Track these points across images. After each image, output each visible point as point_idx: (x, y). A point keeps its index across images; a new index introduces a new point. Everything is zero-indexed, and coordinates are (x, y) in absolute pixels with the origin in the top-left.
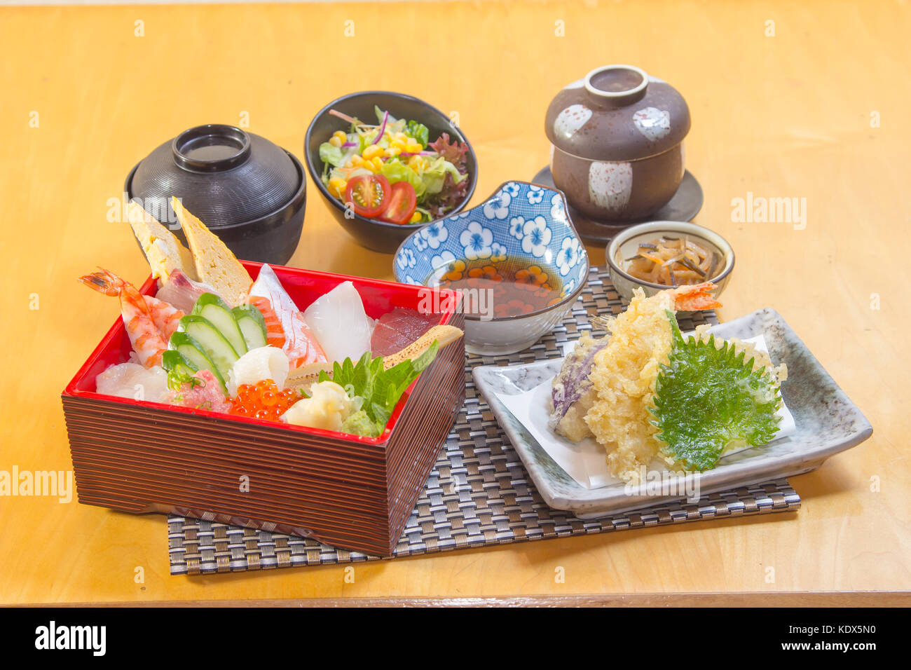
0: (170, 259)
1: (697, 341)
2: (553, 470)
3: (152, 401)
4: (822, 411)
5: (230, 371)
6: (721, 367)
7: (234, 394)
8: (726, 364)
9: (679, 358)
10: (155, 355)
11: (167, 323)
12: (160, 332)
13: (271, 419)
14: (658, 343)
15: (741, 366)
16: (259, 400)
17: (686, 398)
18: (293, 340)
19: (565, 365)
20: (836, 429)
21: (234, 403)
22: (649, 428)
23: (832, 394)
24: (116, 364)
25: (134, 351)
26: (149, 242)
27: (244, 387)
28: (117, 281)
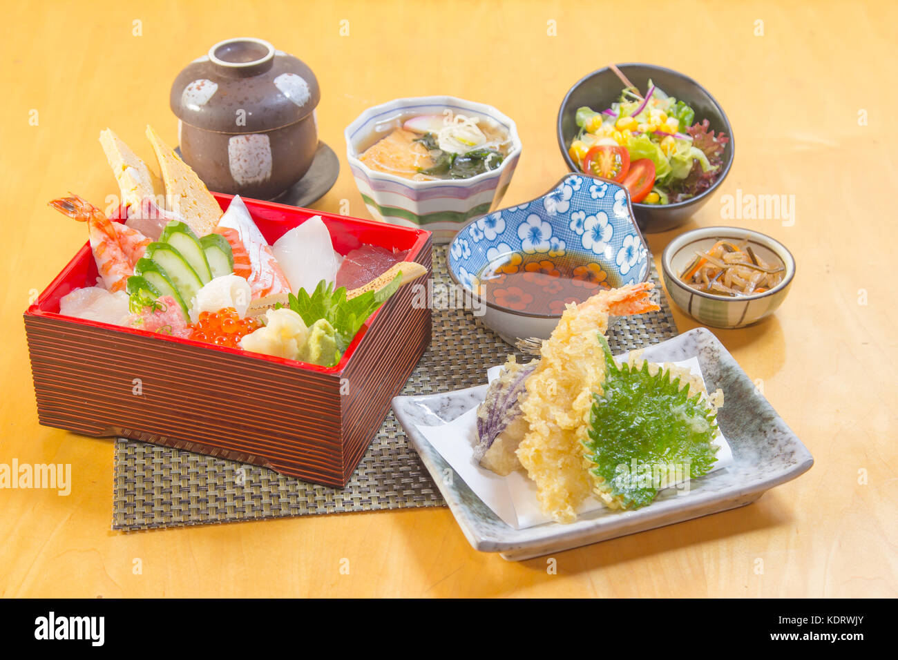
0: (141, 187)
1: (630, 367)
2: (478, 509)
3: (113, 324)
4: (760, 440)
5: (193, 298)
6: (656, 395)
7: (195, 320)
8: (660, 391)
9: (612, 387)
10: (121, 281)
11: (134, 249)
12: (127, 259)
13: (230, 346)
14: (591, 371)
15: (676, 393)
16: (220, 327)
17: (621, 429)
18: (259, 272)
19: (491, 393)
20: (774, 460)
21: (195, 329)
22: (583, 463)
23: (770, 422)
24: (82, 287)
25: (100, 277)
26: (121, 170)
27: (205, 314)
28: (87, 207)
